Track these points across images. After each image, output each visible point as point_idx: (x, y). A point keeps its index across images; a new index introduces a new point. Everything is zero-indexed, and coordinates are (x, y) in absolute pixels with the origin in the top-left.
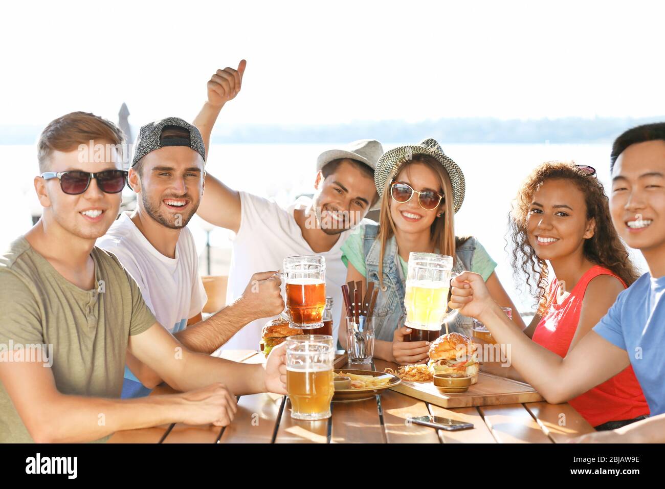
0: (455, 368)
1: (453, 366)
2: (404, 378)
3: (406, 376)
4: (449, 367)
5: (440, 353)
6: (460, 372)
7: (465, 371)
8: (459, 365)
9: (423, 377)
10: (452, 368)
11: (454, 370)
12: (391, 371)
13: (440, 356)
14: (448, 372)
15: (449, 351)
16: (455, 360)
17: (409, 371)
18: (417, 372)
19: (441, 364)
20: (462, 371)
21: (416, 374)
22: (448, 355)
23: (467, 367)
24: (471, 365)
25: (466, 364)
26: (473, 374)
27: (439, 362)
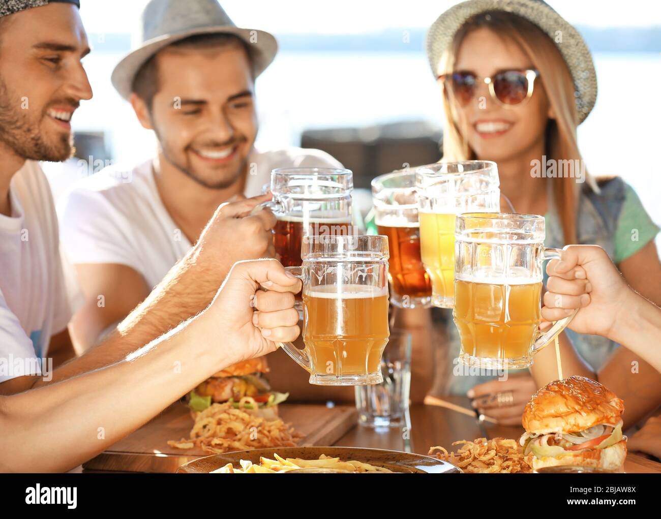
0: (579, 452)
1: (574, 447)
2: (470, 468)
3: (474, 463)
4: (566, 449)
5: (545, 421)
6: (588, 460)
7: (599, 458)
8: (586, 445)
9: (508, 467)
10: (571, 453)
11: (576, 456)
12: (442, 452)
13: (547, 426)
14: (563, 459)
15: (566, 416)
16: (579, 435)
17: (479, 455)
18: (496, 455)
19: (550, 442)
20: (594, 458)
21: (493, 459)
22: (564, 425)
23: (604, 450)
24: (612, 446)
25: (600, 445)
26: (616, 465)
27: (545, 440)
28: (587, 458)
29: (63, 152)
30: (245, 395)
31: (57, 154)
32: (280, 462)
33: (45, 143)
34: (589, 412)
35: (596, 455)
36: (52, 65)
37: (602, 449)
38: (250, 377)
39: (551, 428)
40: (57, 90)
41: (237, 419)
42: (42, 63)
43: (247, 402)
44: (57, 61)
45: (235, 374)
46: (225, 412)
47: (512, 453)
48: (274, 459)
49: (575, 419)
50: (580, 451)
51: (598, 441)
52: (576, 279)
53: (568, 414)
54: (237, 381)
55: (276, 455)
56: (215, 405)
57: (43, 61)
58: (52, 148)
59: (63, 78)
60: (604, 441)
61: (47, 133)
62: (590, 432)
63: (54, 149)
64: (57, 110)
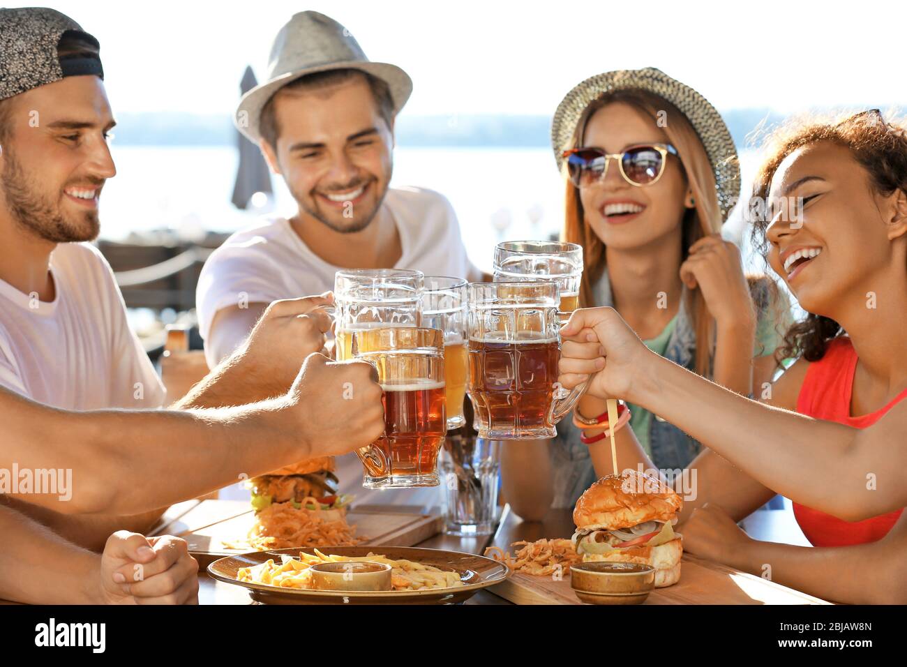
1: (623, 544)
2: (524, 568)
3: (528, 564)
4: (614, 547)
5: (594, 516)
6: (635, 558)
7: (648, 556)
8: (635, 543)
10: (618, 550)
11: (623, 553)
13: (595, 521)
14: (610, 556)
15: (615, 511)
16: (628, 531)
17: (535, 555)
18: (552, 555)
19: (598, 539)
20: (642, 556)
21: (549, 560)
22: (612, 520)
23: (654, 548)
24: (664, 544)
25: (649, 542)
26: (668, 564)
27: (593, 536)
28: (635, 556)
29: (88, 230)
30: (310, 495)
31: (81, 234)
32: (320, 557)
33: (68, 223)
34: (638, 507)
35: (644, 553)
36: (70, 142)
37: (651, 546)
38: (316, 476)
39: (598, 523)
40: (76, 167)
41: (295, 518)
42: (58, 141)
43: (310, 503)
44: (75, 138)
45: (298, 472)
46: (283, 511)
47: (570, 554)
48: (315, 554)
49: (624, 513)
50: (628, 548)
51: (648, 537)
52: (589, 342)
53: (617, 509)
54: (300, 480)
55: (316, 550)
56: (275, 504)
57: (59, 139)
58: (75, 228)
59: (83, 155)
60: (654, 538)
61: (67, 213)
62: (640, 529)
63: (78, 228)
64: (79, 190)
